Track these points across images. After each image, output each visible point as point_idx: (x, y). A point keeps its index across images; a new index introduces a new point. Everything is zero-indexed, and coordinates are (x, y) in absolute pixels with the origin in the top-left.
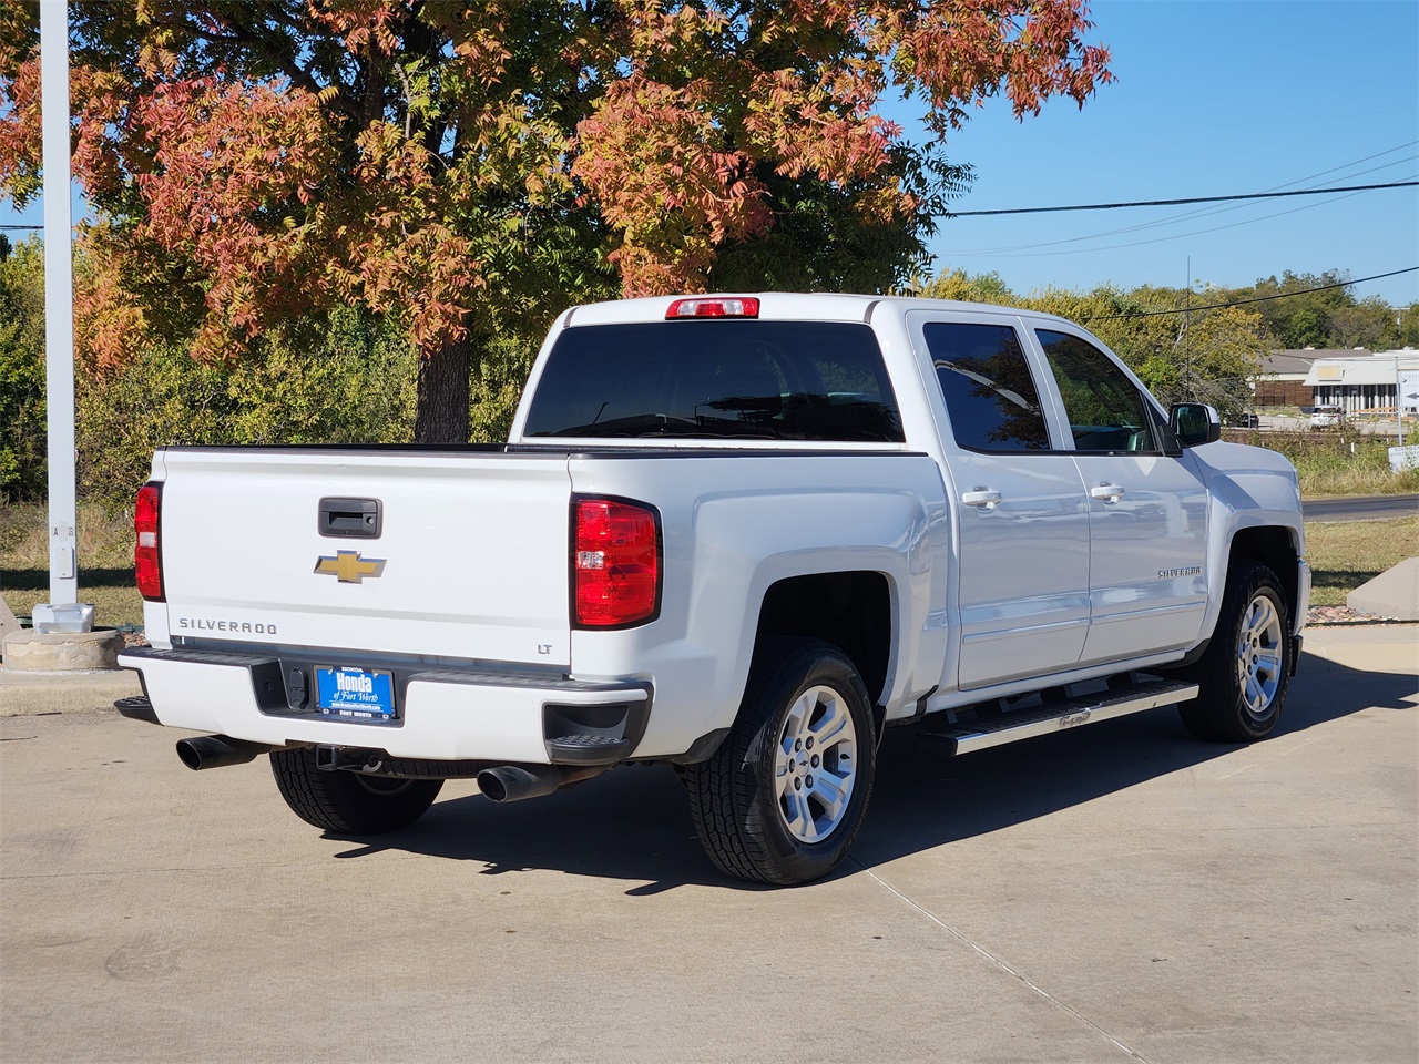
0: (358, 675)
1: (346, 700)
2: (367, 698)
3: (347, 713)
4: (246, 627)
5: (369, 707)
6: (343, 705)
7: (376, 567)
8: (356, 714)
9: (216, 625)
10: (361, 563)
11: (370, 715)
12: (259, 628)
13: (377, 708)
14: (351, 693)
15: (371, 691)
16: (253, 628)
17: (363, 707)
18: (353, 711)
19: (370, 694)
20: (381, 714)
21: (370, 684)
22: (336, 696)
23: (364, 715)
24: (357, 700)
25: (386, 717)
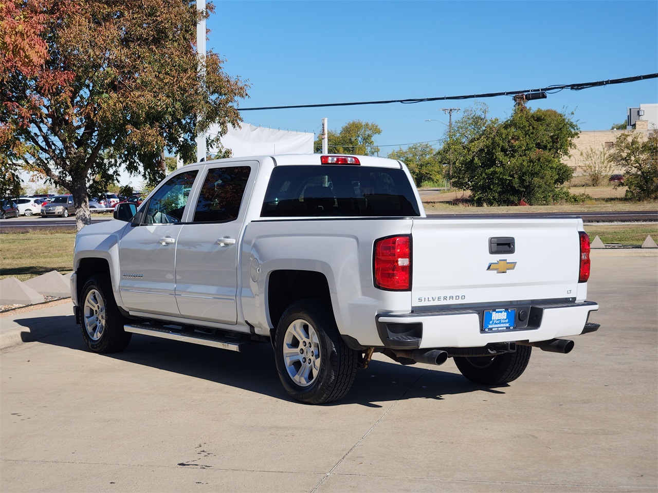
0: (501, 312)
1: (495, 323)
2: (504, 321)
3: (496, 329)
4: (451, 298)
5: (504, 325)
6: (494, 326)
7: (512, 266)
8: (499, 329)
9: (437, 299)
10: (508, 264)
11: (505, 328)
12: (457, 297)
13: (508, 325)
14: (498, 320)
15: (506, 318)
16: (454, 298)
17: (502, 325)
18: (498, 328)
19: (505, 319)
20: (509, 327)
21: (506, 316)
22: (491, 322)
23: (502, 329)
24: (500, 323)
25: (512, 328)
